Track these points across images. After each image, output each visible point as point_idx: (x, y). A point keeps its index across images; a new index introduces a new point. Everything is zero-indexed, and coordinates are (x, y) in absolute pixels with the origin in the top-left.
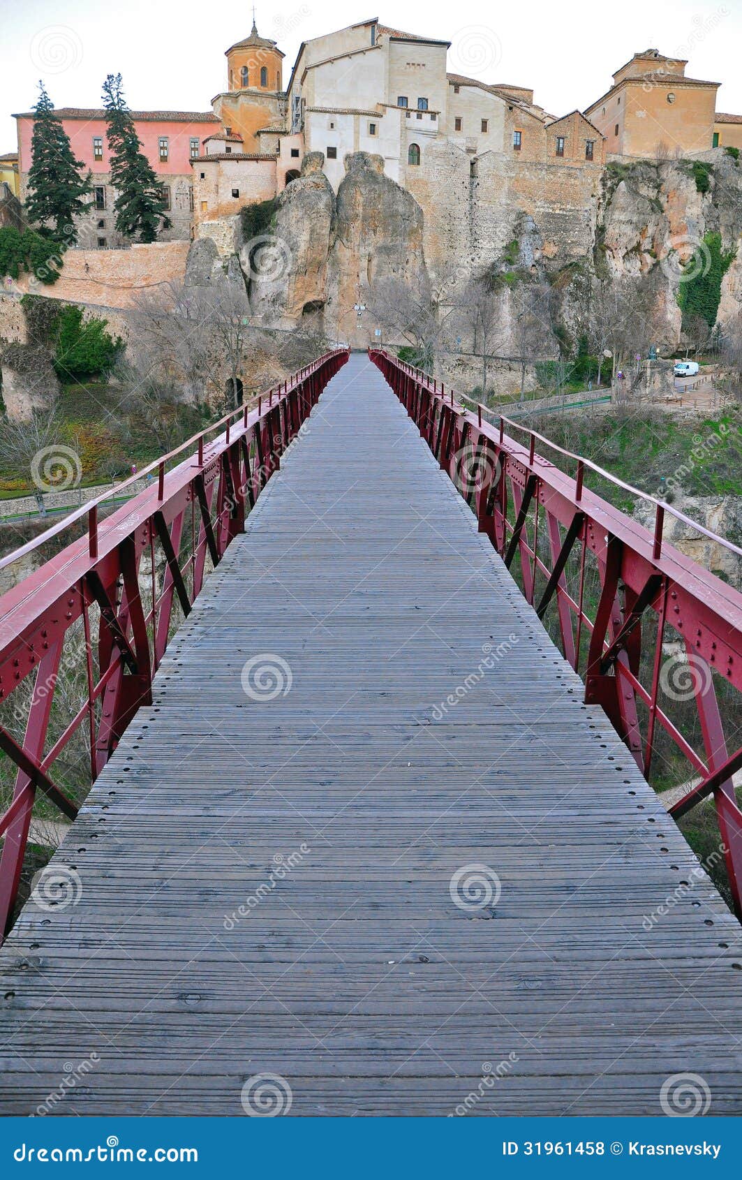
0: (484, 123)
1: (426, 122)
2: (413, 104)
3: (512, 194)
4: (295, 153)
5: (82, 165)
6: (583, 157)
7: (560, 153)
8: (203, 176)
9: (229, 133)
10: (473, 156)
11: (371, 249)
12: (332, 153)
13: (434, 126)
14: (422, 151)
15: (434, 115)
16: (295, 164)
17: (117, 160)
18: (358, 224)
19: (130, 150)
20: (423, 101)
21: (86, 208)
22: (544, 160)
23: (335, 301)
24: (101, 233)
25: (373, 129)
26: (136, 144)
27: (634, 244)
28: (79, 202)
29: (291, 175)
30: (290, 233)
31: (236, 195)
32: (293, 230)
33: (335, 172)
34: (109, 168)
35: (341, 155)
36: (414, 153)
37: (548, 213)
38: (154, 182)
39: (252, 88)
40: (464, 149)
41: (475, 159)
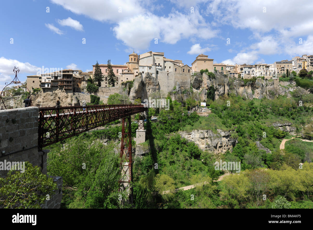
0: (170, 67)
1: (160, 67)
2: (157, 64)
3: (175, 78)
4: (137, 72)
5: (103, 74)
6: (188, 72)
7: (183, 71)
8: (122, 76)
9: (129, 68)
10: (168, 73)
11: (150, 88)
12: (143, 72)
13: (161, 68)
14: (159, 72)
15: (161, 66)
16: (137, 74)
17: (109, 73)
18: (147, 84)
19: (111, 71)
20: (159, 64)
21: (103, 80)
22: (181, 73)
23: (143, 97)
24: (106, 85)
25: (150, 69)
26: (112, 70)
27: (198, 86)
28: (102, 80)
29: (136, 76)
30: (135, 85)
31: (127, 79)
32: (136, 85)
33: (144, 75)
34: (107, 74)
35: (145, 73)
36: (157, 72)
37: (182, 82)
38: (115, 76)
39: (133, 61)
40: (166, 71)
41: (169, 73)
